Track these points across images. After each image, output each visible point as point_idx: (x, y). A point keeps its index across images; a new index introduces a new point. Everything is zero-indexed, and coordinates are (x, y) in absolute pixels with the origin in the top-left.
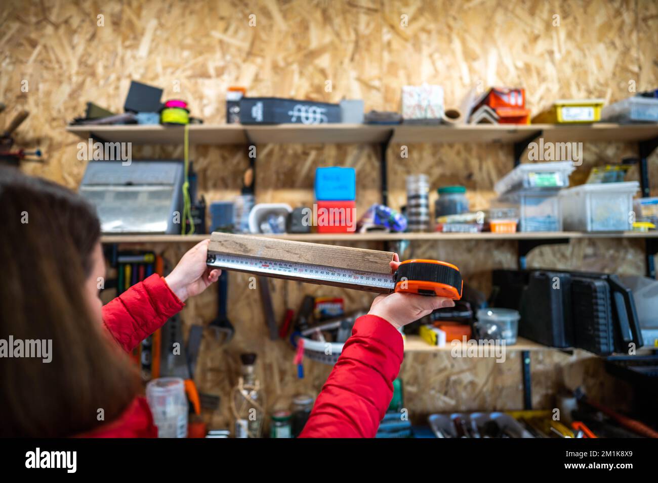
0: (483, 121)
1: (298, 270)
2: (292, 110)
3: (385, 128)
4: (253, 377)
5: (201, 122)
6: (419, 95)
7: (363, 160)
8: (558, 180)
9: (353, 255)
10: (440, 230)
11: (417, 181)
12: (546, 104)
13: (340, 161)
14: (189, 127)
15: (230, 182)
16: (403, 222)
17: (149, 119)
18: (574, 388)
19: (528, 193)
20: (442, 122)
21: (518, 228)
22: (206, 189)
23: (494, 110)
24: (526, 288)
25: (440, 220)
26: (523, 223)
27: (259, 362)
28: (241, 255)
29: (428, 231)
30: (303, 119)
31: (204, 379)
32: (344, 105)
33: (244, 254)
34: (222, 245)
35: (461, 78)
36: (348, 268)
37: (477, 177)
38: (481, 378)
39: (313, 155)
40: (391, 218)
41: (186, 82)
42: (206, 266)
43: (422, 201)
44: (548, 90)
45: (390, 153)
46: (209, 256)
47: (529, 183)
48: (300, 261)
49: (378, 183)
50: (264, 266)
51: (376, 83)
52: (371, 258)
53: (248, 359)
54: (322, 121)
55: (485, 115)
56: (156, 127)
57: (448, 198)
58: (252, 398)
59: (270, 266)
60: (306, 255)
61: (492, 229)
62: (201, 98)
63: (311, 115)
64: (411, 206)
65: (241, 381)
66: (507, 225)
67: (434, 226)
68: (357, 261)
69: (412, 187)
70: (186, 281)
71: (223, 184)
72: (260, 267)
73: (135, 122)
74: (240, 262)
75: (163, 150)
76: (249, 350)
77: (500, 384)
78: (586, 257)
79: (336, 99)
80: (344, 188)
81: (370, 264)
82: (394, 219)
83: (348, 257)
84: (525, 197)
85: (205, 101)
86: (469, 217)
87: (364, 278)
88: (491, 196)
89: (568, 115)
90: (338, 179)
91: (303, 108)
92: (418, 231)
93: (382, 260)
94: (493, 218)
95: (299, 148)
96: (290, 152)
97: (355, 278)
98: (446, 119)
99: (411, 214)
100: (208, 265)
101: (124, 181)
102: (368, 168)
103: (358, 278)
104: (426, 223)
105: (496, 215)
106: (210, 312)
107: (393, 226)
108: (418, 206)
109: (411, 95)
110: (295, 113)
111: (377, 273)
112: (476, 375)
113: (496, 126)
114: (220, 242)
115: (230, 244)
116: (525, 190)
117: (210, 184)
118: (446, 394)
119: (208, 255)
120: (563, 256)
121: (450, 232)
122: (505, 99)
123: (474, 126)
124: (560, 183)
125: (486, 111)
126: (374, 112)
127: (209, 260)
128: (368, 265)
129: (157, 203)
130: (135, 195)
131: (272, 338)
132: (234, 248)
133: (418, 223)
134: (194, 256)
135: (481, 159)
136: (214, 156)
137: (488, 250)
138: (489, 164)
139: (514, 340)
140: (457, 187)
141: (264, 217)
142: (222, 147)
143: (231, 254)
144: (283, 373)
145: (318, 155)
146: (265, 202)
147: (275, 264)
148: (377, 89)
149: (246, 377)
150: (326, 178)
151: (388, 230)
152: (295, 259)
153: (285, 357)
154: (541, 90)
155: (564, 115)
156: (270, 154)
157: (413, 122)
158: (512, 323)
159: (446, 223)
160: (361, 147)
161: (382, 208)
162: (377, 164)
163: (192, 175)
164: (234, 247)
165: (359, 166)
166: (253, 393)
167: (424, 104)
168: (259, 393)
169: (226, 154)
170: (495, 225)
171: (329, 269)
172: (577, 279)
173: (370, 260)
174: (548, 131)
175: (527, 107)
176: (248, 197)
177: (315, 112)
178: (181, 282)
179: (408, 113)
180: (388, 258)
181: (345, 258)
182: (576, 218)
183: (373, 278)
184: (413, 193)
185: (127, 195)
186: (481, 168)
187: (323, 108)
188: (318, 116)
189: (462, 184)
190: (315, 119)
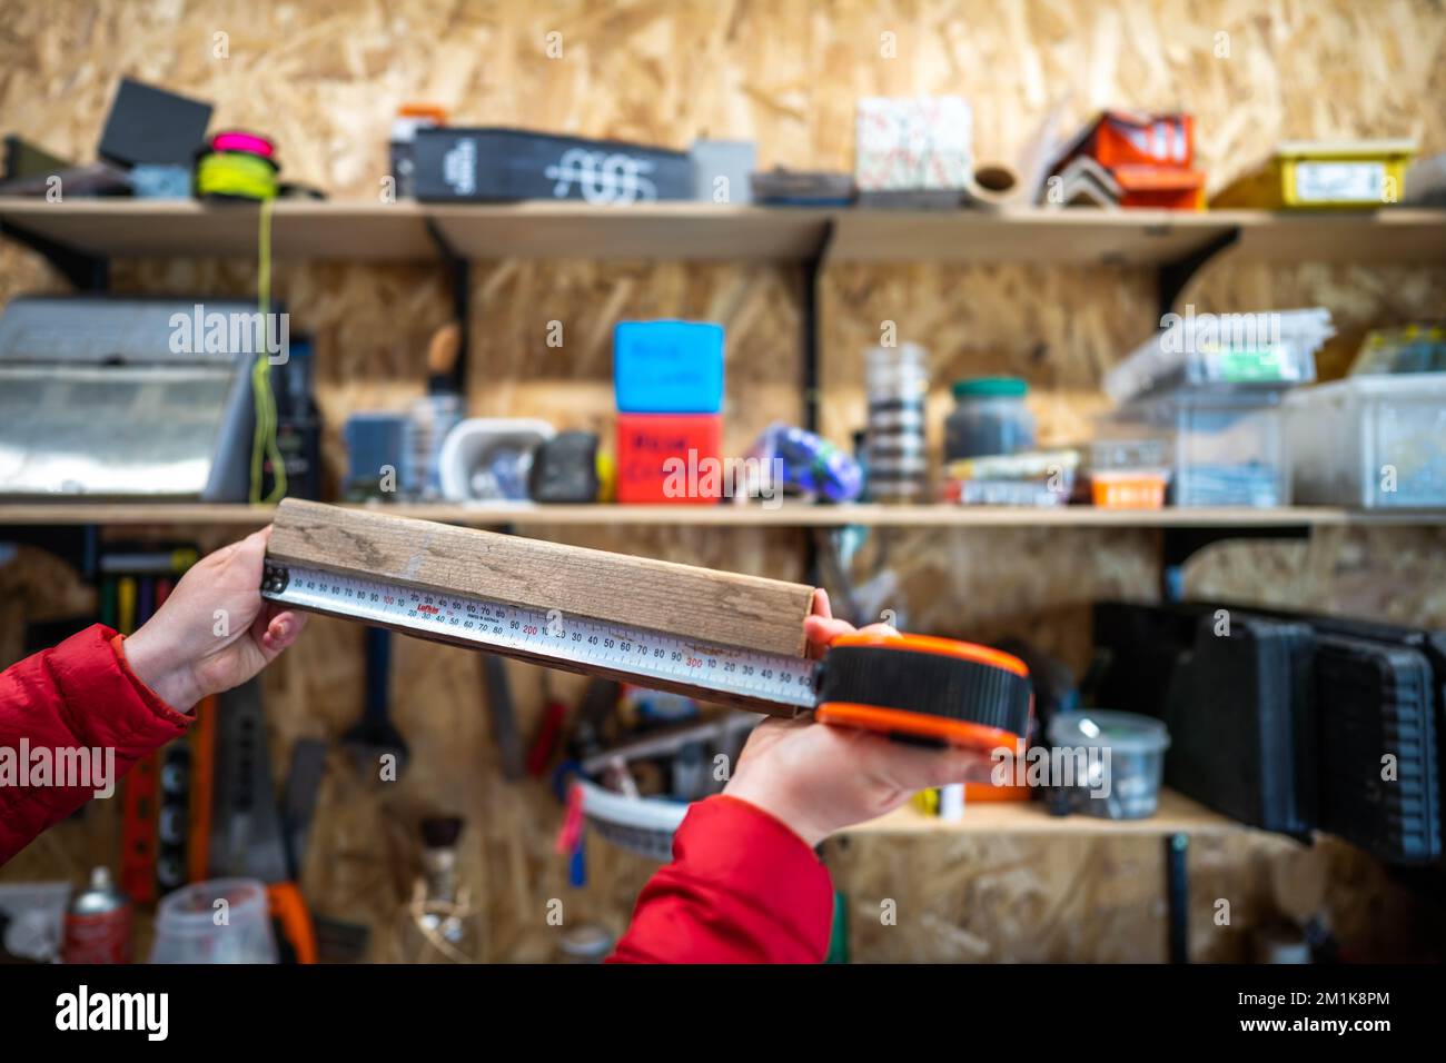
0: (1080, 201)
1: (522, 628)
2: (557, 162)
3: (810, 217)
4: (450, 880)
5: (317, 195)
6: (903, 123)
7: (756, 306)
8: (1283, 362)
9: (688, 589)
10: (954, 497)
11: (895, 362)
12: (1250, 158)
13: (694, 309)
14: (273, 207)
15: (401, 359)
16: (852, 476)
17: (164, 186)
18: (1302, 917)
19: (1200, 399)
20: (966, 202)
21: (1169, 497)
22: (337, 378)
23: (1109, 171)
24: (1186, 658)
25: (958, 469)
26: (1184, 484)
27: (472, 837)
28: (360, 571)
29: (924, 499)
30: (588, 190)
31: (328, 878)
32: (702, 155)
33: (367, 570)
34: (308, 538)
35: (1021, 90)
36: (672, 629)
37: (1058, 353)
38: (1058, 885)
39: (623, 290)
40: (818, 465)
41: (283, 91)
42: (259, 600)
43: (909, 418)
44: (1253, 124)
45: (827, 285)
46: (270, 570)
47: (1203, 370)
48: (529, 601)
49: (794, 367)
50: (423, 608)
51: (795, 100)
52: (743, 603)
53: (442, 831)
54: (639, 195)
55: (1084, 185)
56: (184, 205)
57: (978, 409)
58: (446, 939)
59: (442, 612)
60: (548, 583)
61: (1098, 496)
62: (326, 134)
63: (609, 179)
64: (878, 431)
65: (420, 889)
66: (1137, 486)
67: (941, 486)
68: (699, 608)
69: (882, 378)
70: (191, 647)
71: (384, 366)
72: (412, 614)
73: (126, 191)
74: (355, 595)
75: (223, 272)
76: (448, 807)
77: (1105, 898)
78: (1340, 569)
79: (683, 139)
80: (690, 378)
81: (738, 623)
82: (826, 466)
83: (673, 597)
84: (1191, 410)
85: (337, 144)
86: (1033, 463)
87: (720, 667)
88: (1092, 406)
89: (1314, 187)
90: (673, 352)
91: (589, 160)
92: (893, 500)
93: (776, 609)
94: (1102, 466)
95: (586, 273)
96: (563, 281)
97: (690, 662)
98: (976, 191)
99: (880, 453)
100: (265, 600)
101: (99, 352)
102: (769, 327)
103: (699, 663)
104: (918, 477)
105: (1107, 459)
106: (345, 705)
107: (825, 486)
108: (896, 430)
109: (881, 123)
110: (565, 173)
111: (759, 653)
112: (1044, 875)
113: (1113, 214)
114: (302, 529)
115: (331, 540)
116: (1193, 389)
117: (349, 364)
118: (964, 924)
119: (266, 566)
120: (1281, 566)
121: (981, 503)
122: (1139, 141)
123: (1053, 212)
124: (1289, 372)
125: (1088, 175)
126: (780, 173)
127: (268, 584)
128: (732, 623)
129: (186, 414)
130: (127, 391)
131: (510, 776)
132: (340, 551)
133: (895, 476)
134: (221, 574)
135: (1069, 307)
136: (360, 291)
137: (1084, 551)
138: (1091, 322)
139: (1150, 804)
140: (1006, 381)
141: (485, 456)
142: (381, 266)
143: (332, 566)
144: (536, 867)
145: (637, 292)
146: (493, 414)
147: (456, 606)
148: (797, 116)
149: (433, 881)
150: (640, 350)
151: (809, 496)
152: (513, 592)
153: (545, 826)
154: (1233, 125)
155: (1302, 186)
156: (510, 287)
157: (888, 200)
158: (1148, 757)
159: (971, 479)
160: (752, 269)
161: (797, 435)
162: (792, 315)
163: (299, 341)
164: (339, 546)
165: (744, 323)
166: (452, 926)
167: (917, 147)
168: (468, 923)
169: (393, 286)
170: (1105, 487)
171: (614, 631)
172: (1332, 640)
173: (740, 608)
174: (1255, 229)
175: (1198, 165)
176: (448, 402)
177: (620, 171)
178: (171, 651)
179: (873, 175)
180: (795, 604)
181: (664, 599)
182: (1329, 472)
183: (746, 667)
184: (883, 395)
185: (103, 392)
186: (1068, 331)
187: (644, 159)
188: (631, 183)
189: (1015, 372)
190: (620, 191)
